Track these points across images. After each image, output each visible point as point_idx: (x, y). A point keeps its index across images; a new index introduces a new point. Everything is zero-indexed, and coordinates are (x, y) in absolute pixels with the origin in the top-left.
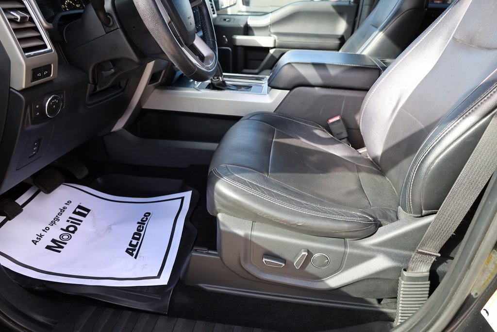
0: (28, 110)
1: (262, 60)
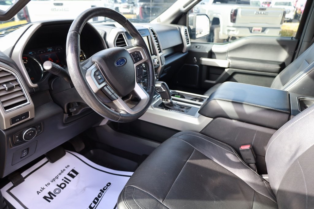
0: (10, 139)
1: (220, 75)
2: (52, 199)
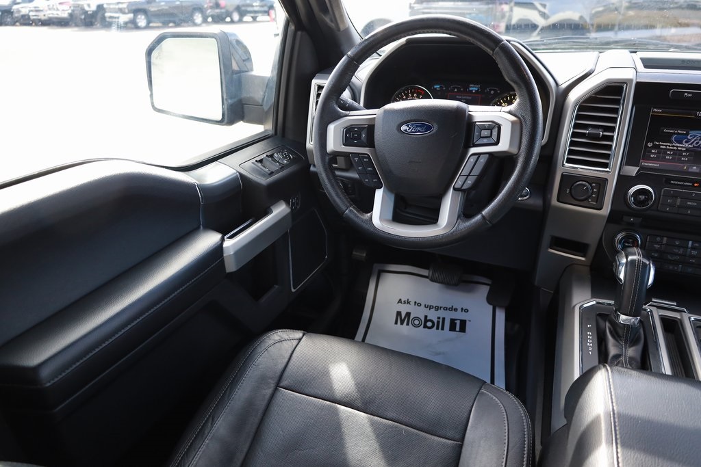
2: (402, 323)
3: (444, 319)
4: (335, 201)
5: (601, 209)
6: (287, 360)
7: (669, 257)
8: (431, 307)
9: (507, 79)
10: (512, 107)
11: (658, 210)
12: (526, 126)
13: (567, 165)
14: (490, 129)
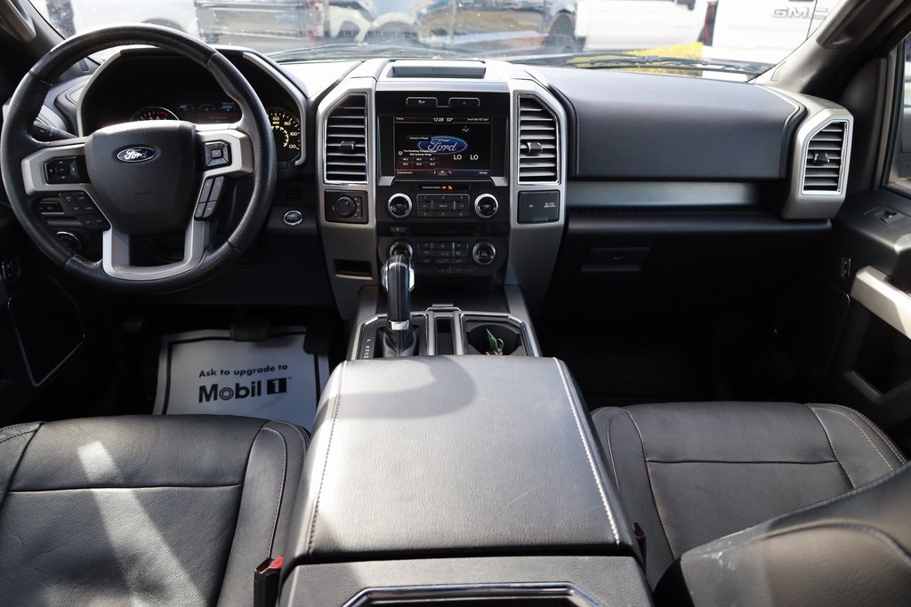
2: (208, 399)
3: (259, 383)
4: (50, 253)
5: (367, 223)
6: (18, 458)
7: (439, 261)
8: (242, 373)
9: (229, 95)
10: (239, 124)
11: (418, 217)
12: (255, 142)
13: (327, 181)
14: (220, 148)
